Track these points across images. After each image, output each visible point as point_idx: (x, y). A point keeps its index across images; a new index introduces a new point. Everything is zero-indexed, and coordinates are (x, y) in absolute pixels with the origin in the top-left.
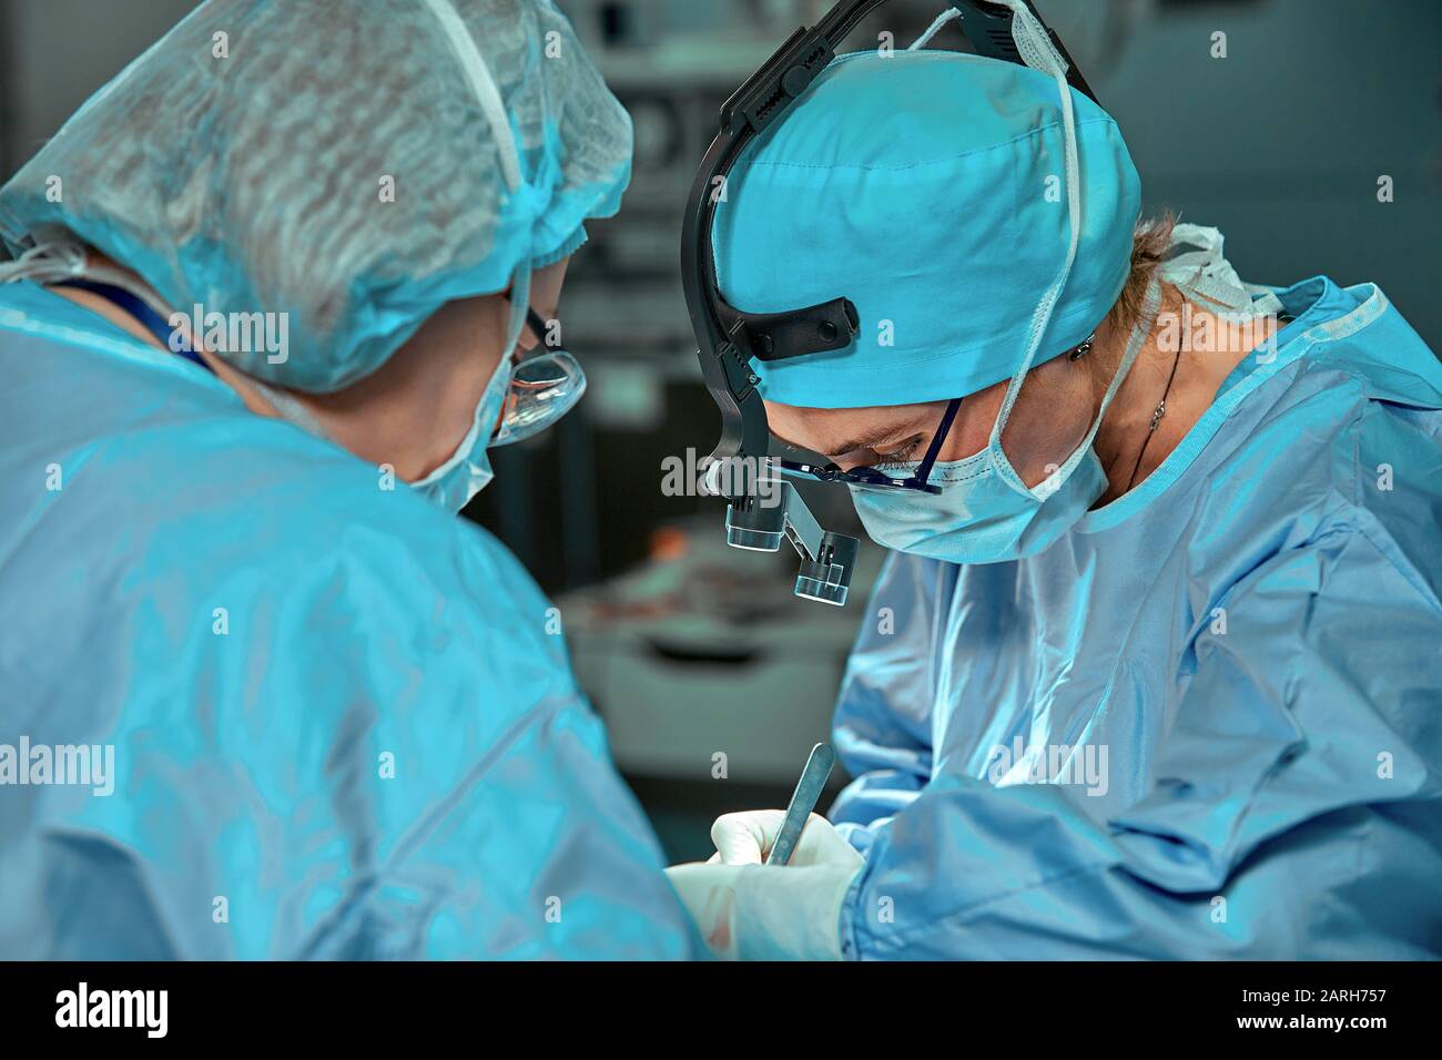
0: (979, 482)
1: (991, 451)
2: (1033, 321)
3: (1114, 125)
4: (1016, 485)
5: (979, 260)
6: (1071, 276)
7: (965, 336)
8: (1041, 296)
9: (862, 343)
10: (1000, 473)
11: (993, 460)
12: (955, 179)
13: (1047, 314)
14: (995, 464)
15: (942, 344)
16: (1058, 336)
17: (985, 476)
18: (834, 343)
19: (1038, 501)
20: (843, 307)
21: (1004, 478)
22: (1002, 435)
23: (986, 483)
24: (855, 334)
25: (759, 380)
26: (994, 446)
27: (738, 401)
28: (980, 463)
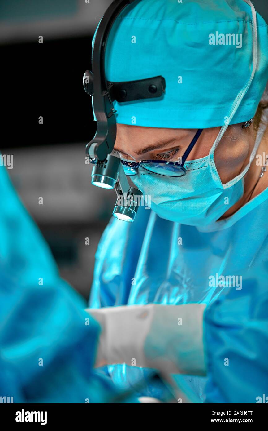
0: (202, 171)
2: (234, 102)
4: (216, 178)
5: (218, 69)
6: (251, 86)
7: (207, 102)
8: (238, 92)
9: (166, 96)
10: (211, 169)
11: (210, 162)
13: (240, 101)
14: (210, 164)
16: (242, 113)
17: (204, 169)
18: (155, 94)
19: (222, 190)
20: (160, 80)
21: (212, 172)
22: (215, 153)
23: (204, 173)
24: (164, 92)
25: (116, 111)
26: (211, 156)
27: (108, 117)
28: (203, 162)
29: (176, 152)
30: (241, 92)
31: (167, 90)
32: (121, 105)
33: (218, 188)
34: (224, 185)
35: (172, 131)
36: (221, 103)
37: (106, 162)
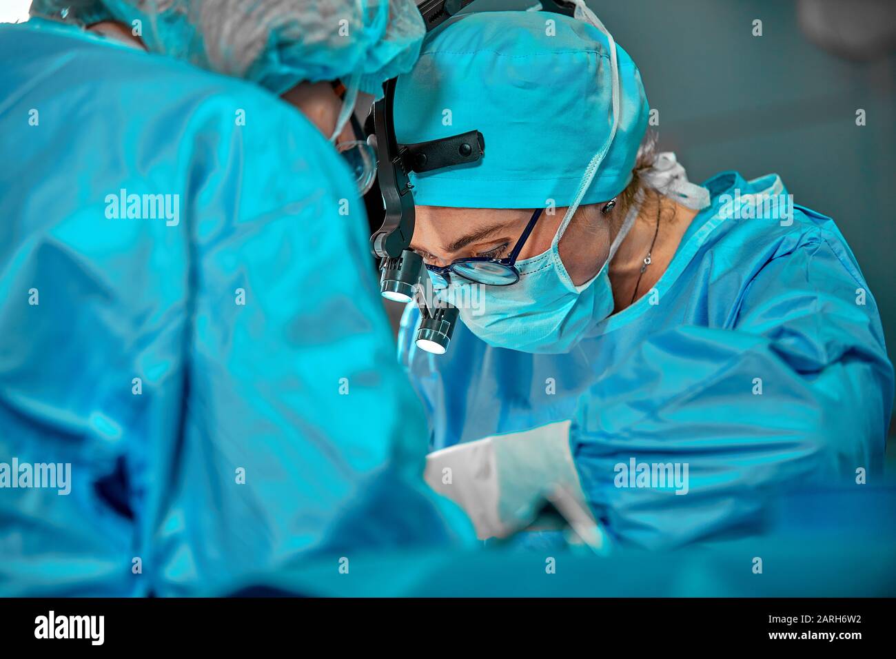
0: (543, 273)
1: (552, 251)
2: (586, 171)
3: (638, 72)
4: (565, 280)
5: (562, 120)
6: (612, 148)
7: (546, 169)
8: (593, 156)
9: (485, 160)
10: (556, 268)
11: (553, 258)
12: (552, 65)
13: (595, 169)
14: (555, 261)
15: (534, 171)
16: (598, 189)
17: (547, 270)
18: (468, 158)
19: (576, 294)
20: (476, 136)
21: (558, 273)
22: (559, 243)
23: (547, 276)
24: (482, 155)
25: (413, 187)
26: (554, 249)
27: (401, 195)
28: (544, 260)
29: (505, 248)
30: (597, 156)
31: (486, 151)
32: (419, 177)
33: (571, 293)
34: (577, 288)
35: (497, 213)
36: (567, 171)
37: (401, 262)
